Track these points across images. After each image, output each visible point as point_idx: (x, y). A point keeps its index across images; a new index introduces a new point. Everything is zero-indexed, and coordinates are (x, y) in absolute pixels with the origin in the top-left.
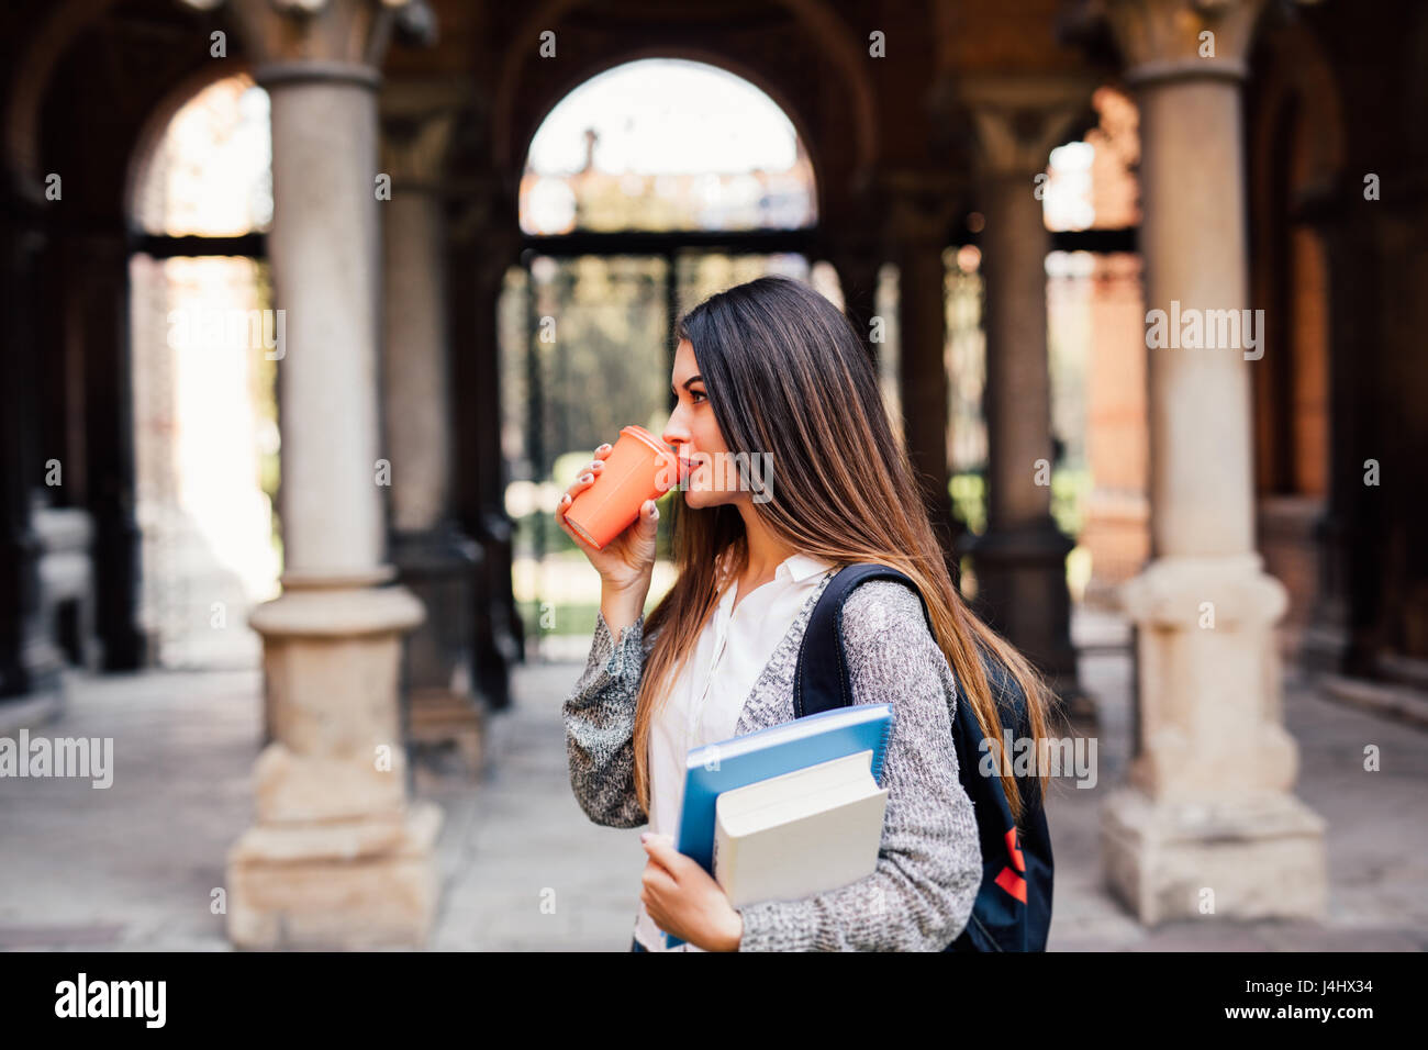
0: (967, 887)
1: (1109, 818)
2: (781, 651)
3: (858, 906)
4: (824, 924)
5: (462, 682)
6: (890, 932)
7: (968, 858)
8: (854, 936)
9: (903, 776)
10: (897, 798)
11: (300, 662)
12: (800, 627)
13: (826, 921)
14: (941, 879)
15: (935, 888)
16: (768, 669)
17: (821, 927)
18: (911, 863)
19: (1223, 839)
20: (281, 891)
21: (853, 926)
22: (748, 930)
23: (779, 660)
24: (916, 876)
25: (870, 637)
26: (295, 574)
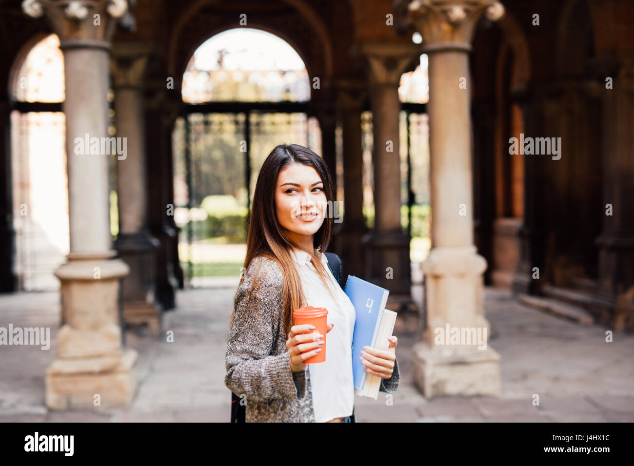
1: (415, 354)
5: (150, 298)
11: (77, 291)
19: (459, 363)
20: (68, 386)
26: (74, 254)
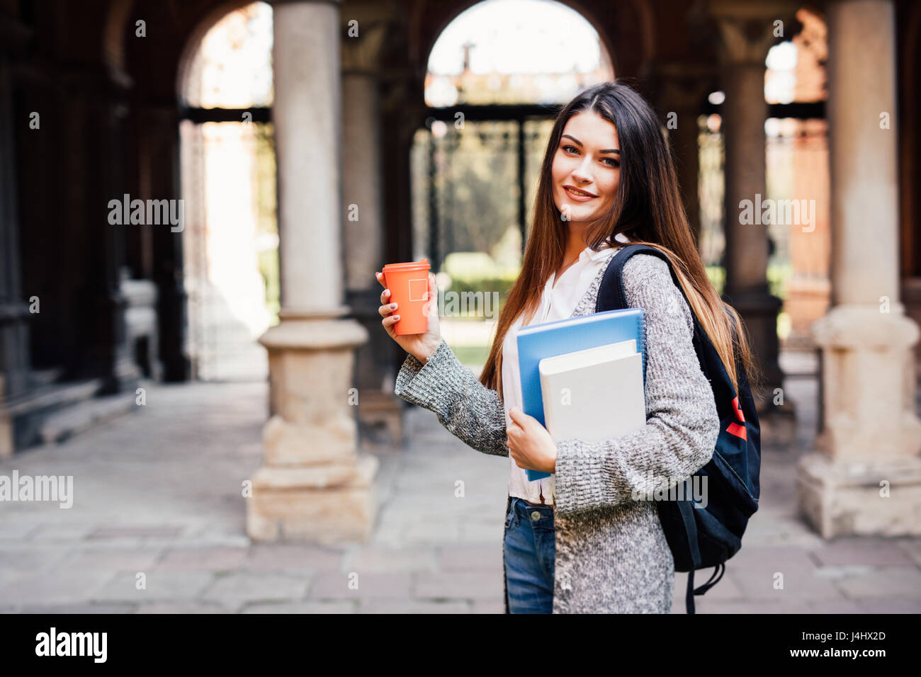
0: (710, 430)
2: (584, 301)
3: (634, 442)
4: (610, 454)
6: (655, 457)
7: (706, 411)
8: (633, 460)
9: (662, 365)
10: (659, 378)
12: (595, 286)
13: (611, 452)
14: (690, 424)
15: (685, 430)
16: (576, 311)
17: (608, 457)
18: (670, 416)
20: (280, 506)
21: (630, 454)
22: (560, 456)
23: (583, 306)
24: (672, 423)
25: (638, 283)
26: (287, 311)
